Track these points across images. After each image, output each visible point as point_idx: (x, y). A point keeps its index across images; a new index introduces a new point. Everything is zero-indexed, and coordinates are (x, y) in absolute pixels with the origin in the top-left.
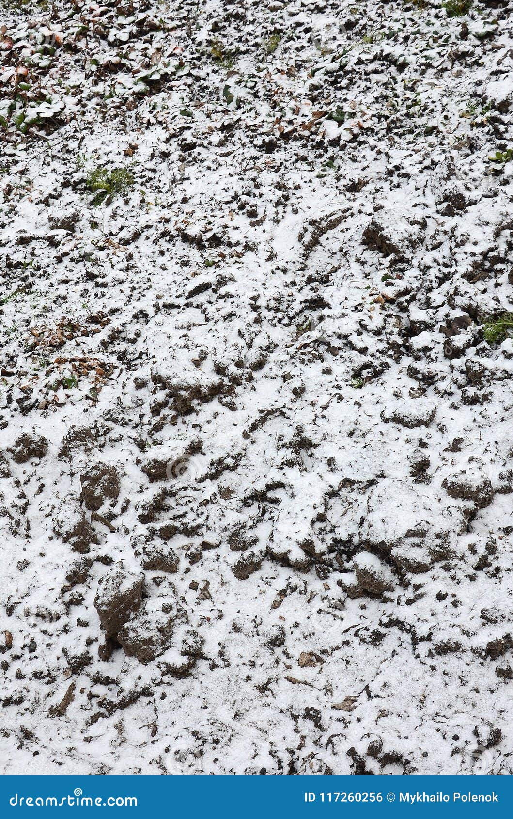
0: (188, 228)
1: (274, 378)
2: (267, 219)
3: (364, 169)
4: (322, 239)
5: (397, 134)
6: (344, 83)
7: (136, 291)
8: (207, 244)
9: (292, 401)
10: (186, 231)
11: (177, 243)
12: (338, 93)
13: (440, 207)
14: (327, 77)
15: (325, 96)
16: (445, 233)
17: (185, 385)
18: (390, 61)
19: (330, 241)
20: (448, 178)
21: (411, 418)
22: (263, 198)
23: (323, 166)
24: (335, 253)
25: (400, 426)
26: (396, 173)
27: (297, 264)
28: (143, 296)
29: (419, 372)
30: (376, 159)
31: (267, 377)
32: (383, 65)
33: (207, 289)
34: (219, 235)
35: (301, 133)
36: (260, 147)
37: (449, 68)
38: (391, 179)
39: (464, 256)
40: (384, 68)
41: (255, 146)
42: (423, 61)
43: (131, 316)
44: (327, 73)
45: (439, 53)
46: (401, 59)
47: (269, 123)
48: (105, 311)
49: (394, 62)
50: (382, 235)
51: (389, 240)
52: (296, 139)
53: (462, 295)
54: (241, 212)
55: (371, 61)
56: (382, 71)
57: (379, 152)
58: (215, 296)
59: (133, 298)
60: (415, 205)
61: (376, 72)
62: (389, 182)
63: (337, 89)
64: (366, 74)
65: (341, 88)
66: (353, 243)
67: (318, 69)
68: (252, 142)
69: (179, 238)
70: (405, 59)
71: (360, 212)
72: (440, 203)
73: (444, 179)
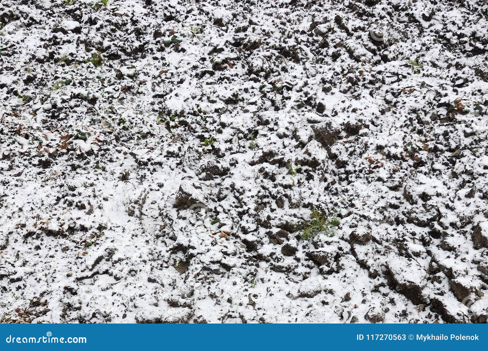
0: (49, 226)
1: (205, 298)
2: (95, 208)
3: (121, 166)
4: (143, 211)
5: (123, 141)
6: (62, 116)
7: (49, 276)
8: (67, 233)
9: (231, 307)
10: (49, 229)
11: (44, 238)
12: (62, 122)
13: (201, 176)
14: (46, 114)
15: (54, 126)
16: (227, 189)
17: (177, 319)
18: (82, 98)
19: (149, 211)
20: (200, 158)
21: (312, 291)
22: (83, 195)
23: (94, 168)
24: (157, 218)
25: (306, 298)
26: (149, 163)
27: (140, 230)
28: (55, 278)
29: (283, 267)
30: (125, 158)
31: (200, 299)
32: (78, 101)
33: (101, 260)
34: (72, 226)
35: (62, 151)
36: (38, 165)
37: (125, 97)
38: (148, 167)
39: (249, 199)
40: (79, 103)
41: (35, 165)
42: (107, 95)
43: (62, 293)
44: (45, 111)
45: (114, 89)
46: (91, 96)
47: (33, 149)
48: (38, 295)
49: (85, 99)
50: (192, 199)
51: (198, 200)
52: (60, 156)
53: (273, 219)
54: (72, 208)
55: (70, 100)
56: (79, 106)
57: (125, 153)
58: (110, 263)
59: (49, 281)
60: (183, 179)
61: (76, 106)
62: (147, 170)
63: (59, 120)
64: (72, 108)
65: (62, 119)
66: (168, 209)
67: (38, 110)
68: (30, 163)
69: (44, 235)
70: (93, 96)
71: (151, 190)
72: (200, 174)
73: (197, 159)
